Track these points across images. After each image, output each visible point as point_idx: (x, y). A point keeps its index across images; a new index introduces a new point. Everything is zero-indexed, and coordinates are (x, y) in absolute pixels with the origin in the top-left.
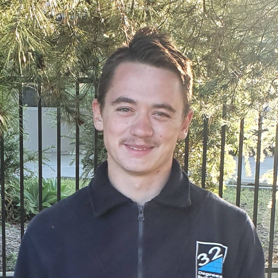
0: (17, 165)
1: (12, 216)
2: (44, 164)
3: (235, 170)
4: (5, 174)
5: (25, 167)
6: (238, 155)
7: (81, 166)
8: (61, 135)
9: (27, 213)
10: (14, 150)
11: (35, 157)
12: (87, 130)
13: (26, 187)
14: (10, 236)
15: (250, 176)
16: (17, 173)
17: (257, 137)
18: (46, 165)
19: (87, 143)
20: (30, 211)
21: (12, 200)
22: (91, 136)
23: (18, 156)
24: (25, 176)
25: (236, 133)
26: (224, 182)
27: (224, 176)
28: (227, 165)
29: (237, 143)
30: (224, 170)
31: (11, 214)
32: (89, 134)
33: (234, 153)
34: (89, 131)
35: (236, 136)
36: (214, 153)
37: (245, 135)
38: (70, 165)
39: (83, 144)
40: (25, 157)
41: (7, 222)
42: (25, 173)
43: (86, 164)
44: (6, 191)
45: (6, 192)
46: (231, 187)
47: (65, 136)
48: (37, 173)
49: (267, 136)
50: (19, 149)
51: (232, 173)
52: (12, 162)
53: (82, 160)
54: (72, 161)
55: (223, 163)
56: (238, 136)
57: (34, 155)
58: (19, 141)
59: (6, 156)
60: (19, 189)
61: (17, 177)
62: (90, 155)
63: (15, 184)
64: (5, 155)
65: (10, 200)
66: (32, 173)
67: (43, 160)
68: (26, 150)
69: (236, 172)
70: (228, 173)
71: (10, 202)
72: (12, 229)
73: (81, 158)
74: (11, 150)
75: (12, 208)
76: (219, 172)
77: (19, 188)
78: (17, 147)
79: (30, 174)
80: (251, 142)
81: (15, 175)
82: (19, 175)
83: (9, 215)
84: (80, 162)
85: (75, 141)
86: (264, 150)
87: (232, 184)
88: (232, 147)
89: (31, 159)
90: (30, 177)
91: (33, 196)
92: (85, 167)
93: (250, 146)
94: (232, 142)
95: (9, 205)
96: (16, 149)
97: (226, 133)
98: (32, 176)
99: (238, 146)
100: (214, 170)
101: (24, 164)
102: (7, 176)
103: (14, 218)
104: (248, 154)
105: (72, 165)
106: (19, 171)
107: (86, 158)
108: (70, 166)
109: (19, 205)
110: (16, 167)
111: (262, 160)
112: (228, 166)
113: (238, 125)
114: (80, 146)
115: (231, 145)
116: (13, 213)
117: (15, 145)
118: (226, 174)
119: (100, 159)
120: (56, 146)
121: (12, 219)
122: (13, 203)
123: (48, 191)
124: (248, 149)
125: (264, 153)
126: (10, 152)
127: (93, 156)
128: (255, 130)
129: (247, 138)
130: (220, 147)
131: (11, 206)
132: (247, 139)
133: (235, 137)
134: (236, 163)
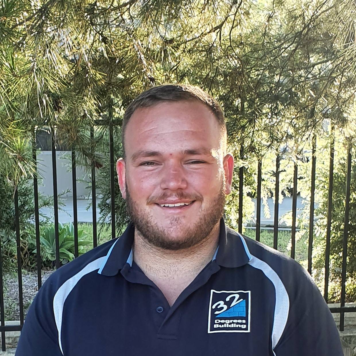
0: (32, 211)
1: (28, 263)
2: (60, 209)
3: (254, 212)
4: (20, 221)
5: (40, 212)
6: (257, 196)
7: (98, 210)
8: (77, 179)
9: (44, 260)
10: (28, 195)
11: (51, 202)
12: (102, 174)
13: (42, 232)
14: (27, 284)
15: (269, 218)
16: (33, 219)
17: (275, 178)
18: (62, 210)
19: (103, 186)
20: (47, 257)
21: (27, 247)
22: (107, 180)
23: (33, 201)
24: (41, 221)
25: (253, 174)
26: (243, 224)
27: (243, 219)
28: (245, 208)
29: (256, 185)
30: (243, 212)
31: (27, 261)
32: (105, 177)
33: (253, 195)
34: (105, 174)
35: (254, 177)
36: (233, 194)
37: (263, 176)
38: (87, 209)
39: (99, 188)
40: (40, 202)
41: (23, 269)
42: (41, 218)
43: (103, 208)
44: (22, 237)
45: (21, 239)
46: (249, 229)
47: (80, 180)
48: (52, 218)
49: (285, 177)
50: (33, 194)
51: (251, 216)
52: (26, 208)
53: (99, 204)
54: (89, 205)
55: (242, 205)
56: (255, 178)
57: (49, 200)
58: (33, 186)
59: (21, 201)
60: (35, 236)
61: (32, 222)
62: (107, 200)
63: (31, 230)
64: (19, 201)
65: (26, 247)
66: (48, 219)
67: (59, 206)
68: (41, 195)
69: (255, 214)
70: (247, 215)
71: (26, 249)
72: (29, 276)
73: (98, 202)
74: (25, 195)
75: (28, 255)
76: (238, 214)
77: (34, 234)
78: (32, 192)
79: (45, 219)
80: (269, 183)
81: (30, 221)
82: (35, 220)
83: (25, 262)
84: (96, 206)
85: (90, 184)
86: (283, 192)
87: (250, 226)
88: (250, 188)
89: (46, 204)
90: (46, 223)
91: (49, 242)
92: (101, 211)
93: (268, 188)
94: (250, 184)
95: (24, 252)
96: (30, 194)
97: (244, 175)
98: (48, 221)
99: (257, 188)
100: (233, 213)
101: (39, 209)
102: (22, 222)
103: (30, 265)
104: (266, 196)
105: (88, 210)
106: (35, 216)
107: (102, 202)
108: (86, 211)
109: (35, 251)
110: (31, 213)
111: (280, 201)
112: (247, 208)
113: (255, 166)
114: (96, 190)
115: (249, 187)
116: (30, 260)
117: (30, 190)
118: (245, 216)
119: (117, 203)
120: (72, 191)
121: (28, 265)
122: (29, 250)
123: (65, 237)
124: (267, 190)
125: (282, 195)
126: (24, 197)
127: (110, 199)
128: (272, 171)
129: (265, 179)
130: (238, 189)
131: (26, 253)
132: (264, 181)
133: (252, 178)
134: (255, 205)
